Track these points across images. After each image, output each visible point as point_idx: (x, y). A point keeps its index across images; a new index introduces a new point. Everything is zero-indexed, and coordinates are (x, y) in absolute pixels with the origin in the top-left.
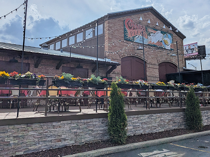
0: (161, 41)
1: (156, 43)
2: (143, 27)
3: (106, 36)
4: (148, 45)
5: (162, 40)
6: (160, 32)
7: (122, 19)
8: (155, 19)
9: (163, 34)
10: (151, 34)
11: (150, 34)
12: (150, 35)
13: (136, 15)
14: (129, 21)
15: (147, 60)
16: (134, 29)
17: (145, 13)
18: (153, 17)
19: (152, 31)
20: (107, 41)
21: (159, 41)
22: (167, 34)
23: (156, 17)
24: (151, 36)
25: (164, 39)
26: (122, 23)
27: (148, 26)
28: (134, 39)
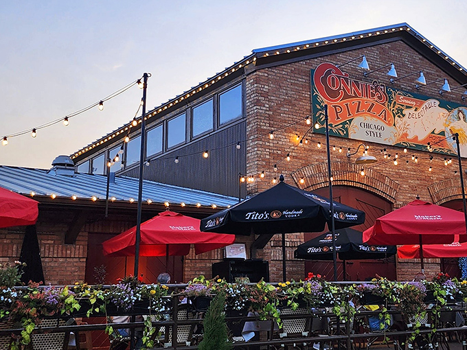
0: (443, 133)
1: (424, 141)
2: (376, 91)
3: (249, 123)
4: (398, 147)
5: (443, 129)
6: (438, 103)
7: (303, 65)
8: (416, 63)
9: (448, 109)
10: (406, 112)
11: (402, 110)
12: (404, 115)
13: (354, 53)
14: (329, 73)
15: (393, 194)
16: (346, 97)
17: (383, 46)
18: (410, 56)
19: (407, 102)
20: (253, 140)
21: (433, 132)
22: (461, 108)
23: (420, 57)
24: (406, 118)
25: (452, 125)
26: (302, 80)
27: (393, 86)
28: (347, 130)
